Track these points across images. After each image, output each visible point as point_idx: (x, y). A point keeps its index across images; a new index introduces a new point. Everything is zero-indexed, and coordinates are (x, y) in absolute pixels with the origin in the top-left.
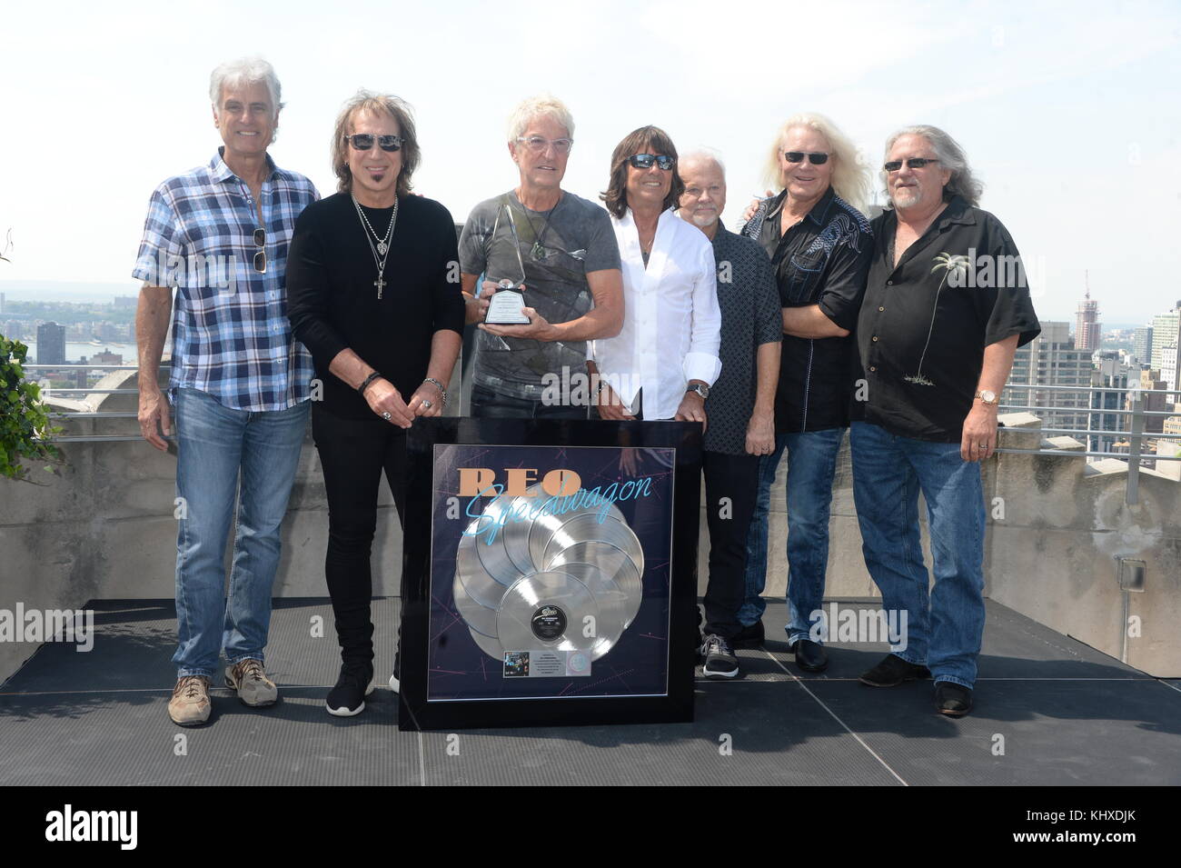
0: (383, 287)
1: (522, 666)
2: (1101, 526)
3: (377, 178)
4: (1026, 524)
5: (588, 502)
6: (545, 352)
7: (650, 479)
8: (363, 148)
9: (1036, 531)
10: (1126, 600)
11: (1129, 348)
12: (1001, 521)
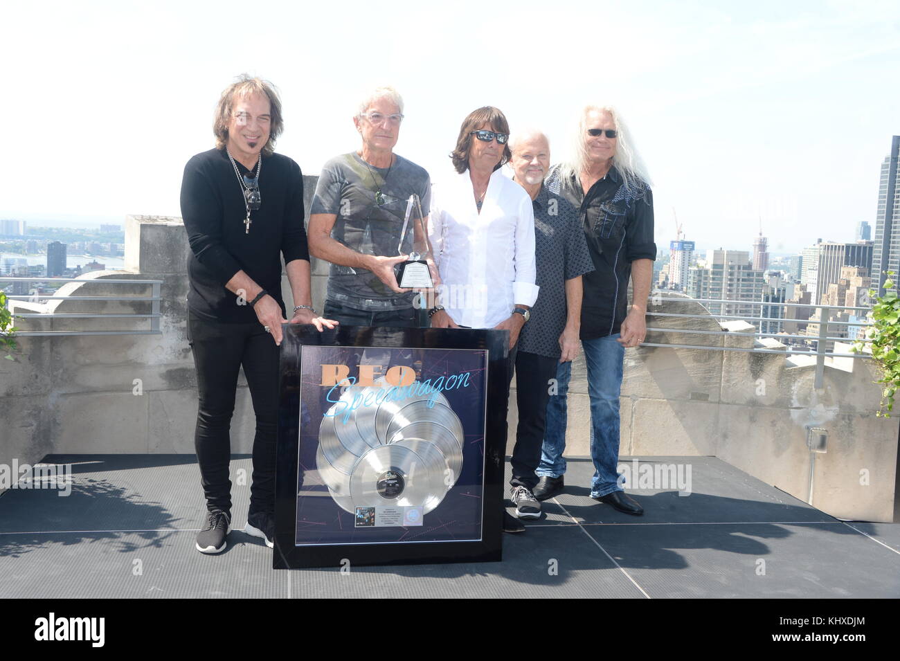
0: (250, 224)
1: (369, 519)
2: (796, 404)
3: (252, 145)
4: (743, 403)
5: (421, 392)
7: (469, 374)
9: (750, 408)
10: (813, 458)
11: (787, 269)
12: (725, 400)
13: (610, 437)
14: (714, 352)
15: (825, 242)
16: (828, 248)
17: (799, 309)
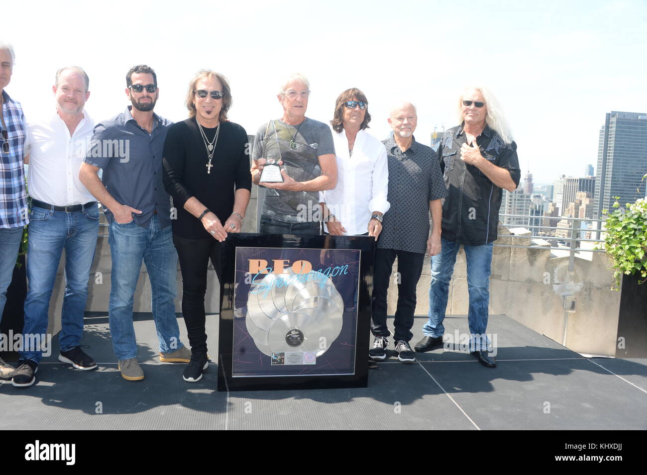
0: (211, 167)
1: (281, 360)
2: (557, 281)
3: (209, 113)
4: (523, 281)
6: (297, 196)
7: (347, 265)
8: (202, 97)
9: (527, 284)
10: (566, 316)
11: (544, 194)
12: (512, 279)
13: (480, 312)
14: (505, 248)
15: (567, 177)
16: (569, 180)
17: (551, 220)
